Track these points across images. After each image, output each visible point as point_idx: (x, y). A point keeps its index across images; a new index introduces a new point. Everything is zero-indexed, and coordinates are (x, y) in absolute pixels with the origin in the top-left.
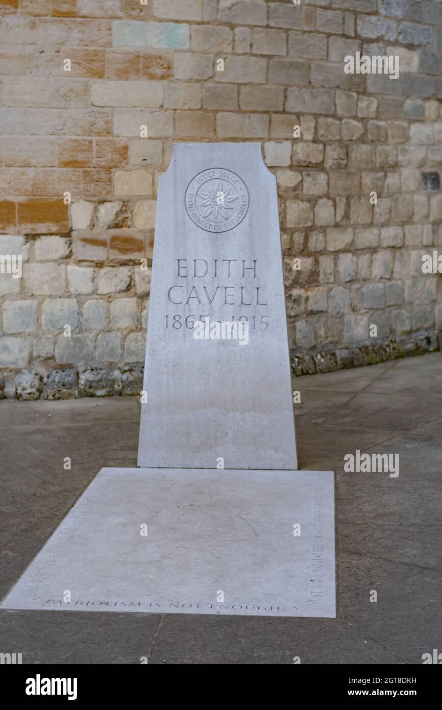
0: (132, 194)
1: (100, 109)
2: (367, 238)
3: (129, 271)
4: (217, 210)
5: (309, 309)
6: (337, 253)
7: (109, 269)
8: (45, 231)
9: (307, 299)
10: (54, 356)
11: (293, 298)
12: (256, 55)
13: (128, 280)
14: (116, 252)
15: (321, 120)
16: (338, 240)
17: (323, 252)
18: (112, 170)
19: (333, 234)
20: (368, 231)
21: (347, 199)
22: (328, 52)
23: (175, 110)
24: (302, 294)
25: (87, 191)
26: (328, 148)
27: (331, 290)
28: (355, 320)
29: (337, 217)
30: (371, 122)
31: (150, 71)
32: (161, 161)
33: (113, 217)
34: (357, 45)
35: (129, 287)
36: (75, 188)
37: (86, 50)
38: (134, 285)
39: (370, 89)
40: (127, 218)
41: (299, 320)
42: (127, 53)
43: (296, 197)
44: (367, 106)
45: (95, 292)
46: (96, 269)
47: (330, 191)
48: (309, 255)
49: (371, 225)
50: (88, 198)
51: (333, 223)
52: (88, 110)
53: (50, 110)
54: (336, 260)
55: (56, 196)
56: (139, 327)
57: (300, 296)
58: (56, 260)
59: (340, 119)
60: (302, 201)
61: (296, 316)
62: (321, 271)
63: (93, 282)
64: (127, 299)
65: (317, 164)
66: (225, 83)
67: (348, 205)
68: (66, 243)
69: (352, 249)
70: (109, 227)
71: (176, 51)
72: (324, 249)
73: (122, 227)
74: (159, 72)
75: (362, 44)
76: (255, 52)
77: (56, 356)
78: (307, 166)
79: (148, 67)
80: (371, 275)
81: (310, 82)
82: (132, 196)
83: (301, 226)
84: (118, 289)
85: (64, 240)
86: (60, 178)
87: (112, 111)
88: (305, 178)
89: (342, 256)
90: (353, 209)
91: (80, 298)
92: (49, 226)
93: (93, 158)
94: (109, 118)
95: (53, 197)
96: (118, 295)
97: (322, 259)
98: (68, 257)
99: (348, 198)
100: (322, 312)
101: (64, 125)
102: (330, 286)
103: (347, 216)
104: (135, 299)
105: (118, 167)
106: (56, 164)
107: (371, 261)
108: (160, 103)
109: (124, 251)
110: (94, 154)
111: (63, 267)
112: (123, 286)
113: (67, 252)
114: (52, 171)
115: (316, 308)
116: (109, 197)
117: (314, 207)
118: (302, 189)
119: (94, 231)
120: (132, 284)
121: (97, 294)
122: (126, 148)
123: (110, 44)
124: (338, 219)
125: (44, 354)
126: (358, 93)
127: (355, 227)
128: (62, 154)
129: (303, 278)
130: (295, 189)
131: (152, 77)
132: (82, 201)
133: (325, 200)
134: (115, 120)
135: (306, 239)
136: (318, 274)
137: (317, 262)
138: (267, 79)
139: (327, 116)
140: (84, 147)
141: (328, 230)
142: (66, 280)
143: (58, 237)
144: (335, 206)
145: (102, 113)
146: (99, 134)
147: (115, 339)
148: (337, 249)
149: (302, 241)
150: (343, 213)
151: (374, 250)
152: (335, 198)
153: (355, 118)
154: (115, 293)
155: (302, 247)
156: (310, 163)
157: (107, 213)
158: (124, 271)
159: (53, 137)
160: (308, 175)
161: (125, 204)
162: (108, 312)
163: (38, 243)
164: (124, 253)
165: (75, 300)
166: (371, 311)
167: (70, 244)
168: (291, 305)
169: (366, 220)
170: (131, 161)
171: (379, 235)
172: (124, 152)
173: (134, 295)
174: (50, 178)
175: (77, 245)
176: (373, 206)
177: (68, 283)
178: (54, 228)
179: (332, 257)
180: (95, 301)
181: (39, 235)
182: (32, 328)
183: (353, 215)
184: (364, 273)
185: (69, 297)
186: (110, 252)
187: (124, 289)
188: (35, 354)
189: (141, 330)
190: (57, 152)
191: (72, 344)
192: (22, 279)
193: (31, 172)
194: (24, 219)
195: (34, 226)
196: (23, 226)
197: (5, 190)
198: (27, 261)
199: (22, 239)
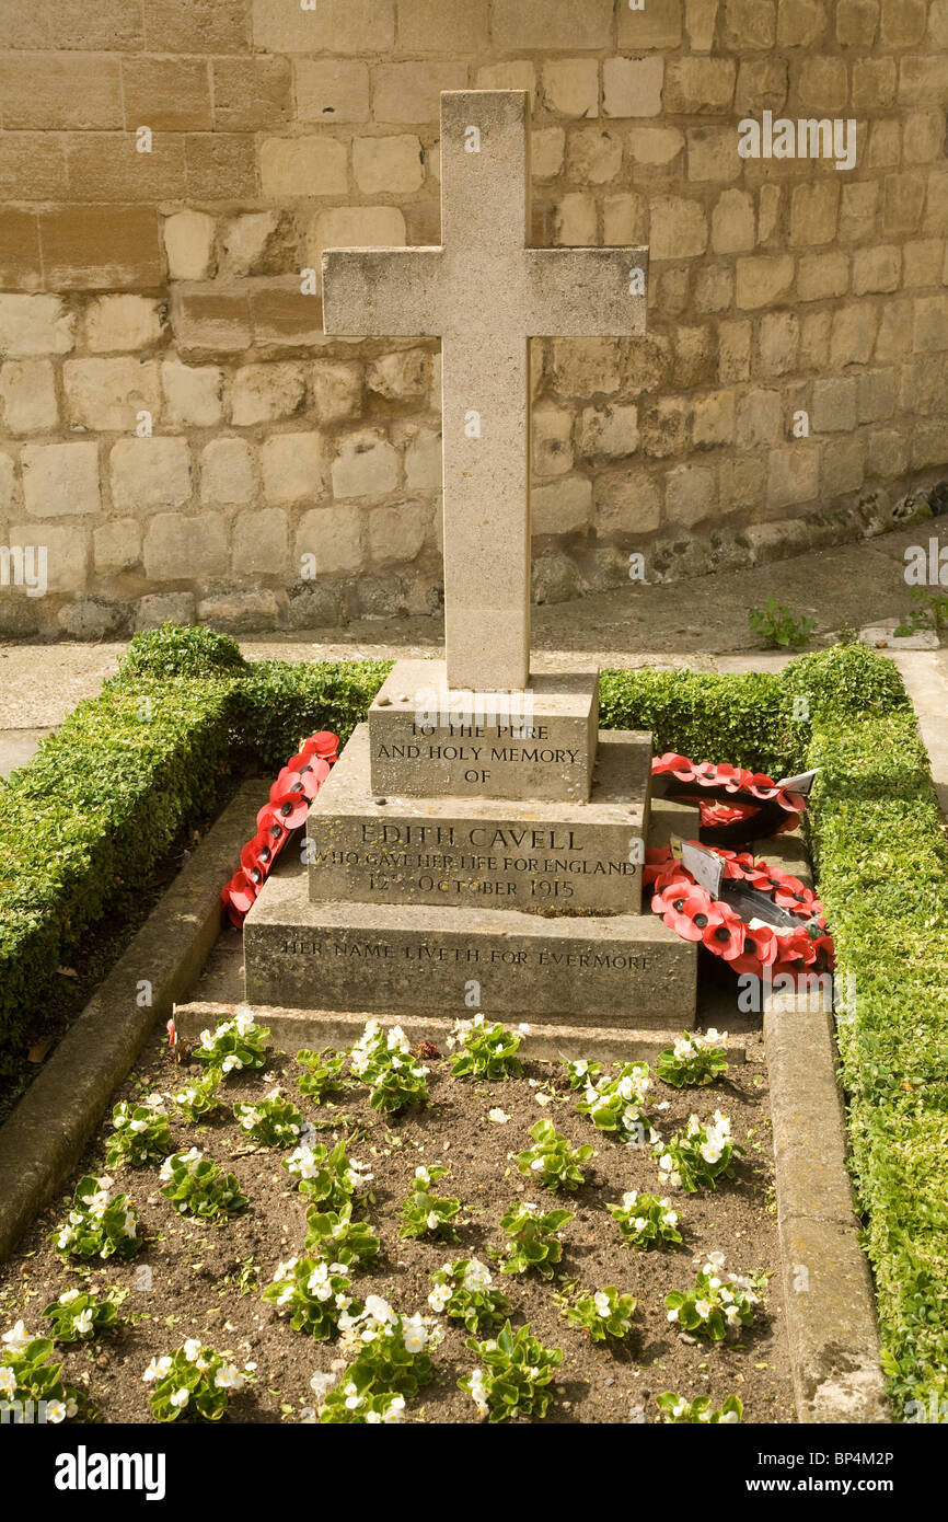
0: (303, 193)
2: (824, 276)
3: (301, 372)
5: (696, 441)
6: (756, 315)
7: (256, 368)
8: (106, 284)
9: (691, 419)
10: (141, 564)
11: (661, 417)
13: (298, 392)
14: (272, 331)
16: (759, 284)
17: (729, 313)
18: (258, 136)
19: (750, 271)
20: (827, 259)
21: (782, 189)
24: (681, 410)
25: (198, 186)
26: (745, 68)
27: (743, 395)
28: (792, 459)
29: (761, 232)
32: (367, 111)
33: (261, 247)
35: (301, 408)
36: (171, 179)
38: (314, 404)
40: (293, 249)
41: (672, 467)
43: (672, 190)
45: (226, 422)
46: (227, 369)
47: (746, 172)
48: (696, 322)
49: (832, 246)
50: (200, 204)
51: (750, 247)
54: (755, 330)
55: (126, 201)
56: (325, 495)
57: (676, 415)
58: (135, 353)
60: (685, 197)
61: (666, 458)
62: (723, 356)
63: (220, 399)
64: (298, 436)
65: (719, 109)
67: (786, 203)
68: (156, 310)
69: (791, 302)
70: (252, 273)
72: (730, 306)
73: (280, 272)
77: (146, 565)
78: (698, 114)
80: (829, 356)
82: (301, 197)
83: (680, 256)
84: (278, 412)
85: (151, 303)
86: (134, 156)
88: (692, 143)
89: (769, 319)
90: (795, 209)
91: (194, 435)
92: (117, 272)
93: (208, 106)
94: (243, 7)
95: (122, 204)
96: (276, 428)
97: (726, 329)
98: (164, 343)
99: (787, 186)
100: (722, 445)
101: (138, 25)
102: (741, 387)
103: (782, 229)
104: (315, 436)
105: (267, 129)
107: (831, 329)
109: (287, 328)
110: (211, 97)
111: (152, 364)
112: (289, 405)
113: (160, 332)
114: (112, 140)
115: (709, 437)
116: (249, 203)
117: (711, 210)
118: (686, 169)
119: (218, 283)
120: (309, 402)
121: (231, 427)
122: (285, 81)
124: (764, 236)
125: (119, 561)
127: (798, 255)
128: (134, 97)
129: (686, 372)
130: (670, 169)
132: (189, 212)
133: (735, 192)
134: (257, 10)
135: (692, 284)
136: (715, 363)
137: (714, 336)
140: (187, 80)
141: (740, 264)
142: (162, 395)
143: (137, 297)
144: (756, 206)
146: (220, 47)
147: (273, 524)
148: (758, 305)
149: (682, 291)
150: (773, 221)
151: (836, 303)
152: (758, 188)
154: (272, 422)
155: (681, 305)
156: (705, 106)
157: (248, 239)
158: (290, 372)
159: (112, 56)
160: (700, 136)
161: (286, 217)
162: (256, 466)
163: (93, 312)
164: (289, 333)
165: (183, 440)
166: (826, 440)
167: (165, 313)
168: (656, 434)
169: (824, 235)
170: (299, 113)
171: (850, 267)
172: (280, 93)
173: (314, 425)
174: (112, 157)
175: (180, 318)
176: (840, 202)
177: (164, 401)
178: (127, 278)
179: (747, 323)
180: (226, 440)
181: (95, 294)
182: (91, 504)
183: (796, 226)
184: (816, 355)
185: (169, 434)
186: (258, 330)
187: (289, 412)
188: (99, 560)
189: (330, 502)
190: (122, 92)
191: (179, 537)
192: (60, 395)
193: (66, 143)
194: (56, 257)
195: (81, 272)
196: (56, 272)
197: (8, 187)
198: (72, 353)
199: (55, 303)
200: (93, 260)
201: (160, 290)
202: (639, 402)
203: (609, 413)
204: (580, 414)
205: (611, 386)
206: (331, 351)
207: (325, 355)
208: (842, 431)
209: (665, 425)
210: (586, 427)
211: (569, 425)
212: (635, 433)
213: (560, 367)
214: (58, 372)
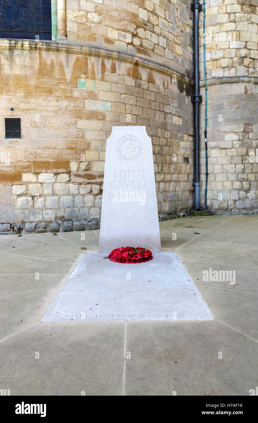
0: (92, 159)
1: (80, 130)
2: (168, 177)
3: (91, 186)
4: (129, 152)
7: (84, 185)
8: (61, 172)
10: (64, 216)
12: (133, 114)
13: (90, 189)
14: (86, 179)
15: (153, 137)
16: (159, 177)
18: (85, 151)
19: (158, 175)
22: (155, 115)
23: (106, 131)
25: (76, 158)
26: (156, 146)
28: (165, 204)
29: (159, 170)
30: (169, 139)
31: (98, 117)
32: (102, 148)
33: (85, 167)
34: (164, 114)
35: (91, 192)
36: (72, 157)
37: (76, 109)
38: (93, 191)
39: (168, 129)
40: (90, 167)
42: (90, 111)
44: (168, 134)
45: (78, 193)
46: (79, 185)
47: (157, 161)
49: (169, 173)
50: (76, 160)
51: (158, 172)
52: (76, 130)
53: (64, 129)
56: (94, 206)
58: (65, 182)
59: (159, 138)
63: (78, 190)
64: (90, 196)
66: (123, 123)
67: (162, 166)
69: (164, 181)
70: (84, 171)
71: (106, 111)
73: (88, 171)
74: (101, 118)
75: (165, 114)
76: (132, 113)
77: (65, 216)
79: (97, 116)
80: (169, 190)
81: (150, 125)
84: (87, 192)
85: (68, 175)
86: (67, 153)
87: (85, 131)
89: (161, 183)
90: (164, 167)
91: (74, 196)
94: (84, 133)
95: (64, 160)
96: (87, 195)
98: (70, 181)
99: (162, 164)
101: (68, 135)
102: (157, 193)
103: (162, 170)
104: (93, 196)
105: (87, 150)
106: (65, 149)
107: (169, 185)
108: (101, 128)
109: (89, 179)
110: (79, 145)
111: (68, 184)
113: (69, 179)
114: (64, 151)
116: (84, 161)
119: (78, 172)
121: (79, 194)
122: (90, 143)
123: (84, 108)
125: (61, 216)
126: (164, 130)
127: (164, 174)
128: (67, 145)
131: (98, 119)
132: (74, 161)
134: (86, 133)
138: (136, 122)
139: (155, 136)
140: (75, 143)
141: (156, 174)
142: (69, 189)
143: (66, 174)
144: (158, 166)
145: (81, 131)
146: (80, 138)
147: (86, 210)
148: (159, 180)
150: (161, 169)
151: (170, 182)
152: (158, 164)
153: (164, 138)
154: (86, 194)
157: (83, 166)
158: (89, 186)
159: (64, 139)
161: (89, 163)
162: (83, 200)
163: (59, 176)
164: (89, 180)
165: (72, 196)
166: (170, 202)
167: (70, 176)
169: (168, 171)
170: (92, 148)
171: (172, 177)
172: (89, 145)
173: (93, 194)
174: (63, 153)
175: (72, 177)
176: (170, 167)
177: (69, 190)
178: (64, 171)
179: (158, 183)
180: (79, 197)
181: (59, 173)
182: (56, 206)
183: (164, 170)
184: (167, 189)
185: (70, 195)
186: (84, 179)
187: (89, 192)
188: (57, 216)
189: (95, 207)
190: (65, 144)
191: (70, 212)
192: (53, 189)
193: (56, 151)
194: (54, 168)
195: (57, 170)
196: (53, 170)
197: (47, 157)
198: (55, 182)
199: (53, 175)
200: (59, 168)
201: (69, 173)
206: (96, 183)
207: (95, 184)
208: (172, 201)
214: (53, 185)
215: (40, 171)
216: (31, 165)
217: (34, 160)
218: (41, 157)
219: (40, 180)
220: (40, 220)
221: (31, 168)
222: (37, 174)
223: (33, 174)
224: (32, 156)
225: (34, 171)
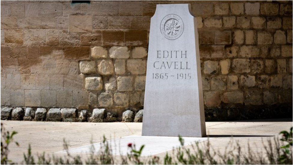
5: (271, 85)
6: (288, 58)
8: (137, 45)
9: (270, 80)
10: (140, 102)
11: (262, 79)
16: (288, 51)
17: (279, 57)
19: (285, 48)
43: (263, 31)
47: (283, 27)
48: (271, 58)
51: (285, 43)
54: (287, 62)
55: (142, 29)
57: (266, 79)
58: (141, 58)
60: (267, 32)
62: (279, 67)
65: (275, 13)
68: (146, 50)
83: (266, 44)
86: (143, 21)
88: (268, 20)
92: (139, 42)
95: (141, 29)
97: (279, 61)
100: (279, 87)
102: (284, 74)
106: (142, 14)
111: (145, 61)
114: (140, 17)
115: (275, 85)
117: (274, 35)
118: (267, 26)
125: (135, 102)
128: (145, 10)
130: (262, 25)
133: (280, 31)
135: (270, 50)
137: (276, 62)
141: (282, 46)
143: (142, 48)
144: (286, 34)
149: (267, 52)
152: (287, 30)
155: (267, 55)
160: (270, 19)
163: (133, 50)
168: (260, 83)
174: (139, 21)
178: (141, 44)
181: (134, 47)
182: (130, 89)
188: (131, 101)
190: (142, 9)
192: (126, 66)
193: (131, 18)
194: (127, 39)
195: (132, 42)
196: (127, 42)
197: (120, 26)
198: (129, 58)
199: (126, 48)
200: (135, 40)
201: (147, 46)
202: (256, 75)
203: (248, 77)
204: (240, 76)
205: (248, 71)
209: (262, 81)
210: (241, 79)
211: (237, 79)
212: (255, 82)
213: (235, 66)
214: (126, 62)
215: (111, 43)
216: (100, 36)
217: (103, 30)
218: (113, 25)
219: (112, 56)
220: (110, 105)
221: (100, 40)
222: (108, 48)
223: (103, 48)
224: (102, 25)
225: (104, 43)
